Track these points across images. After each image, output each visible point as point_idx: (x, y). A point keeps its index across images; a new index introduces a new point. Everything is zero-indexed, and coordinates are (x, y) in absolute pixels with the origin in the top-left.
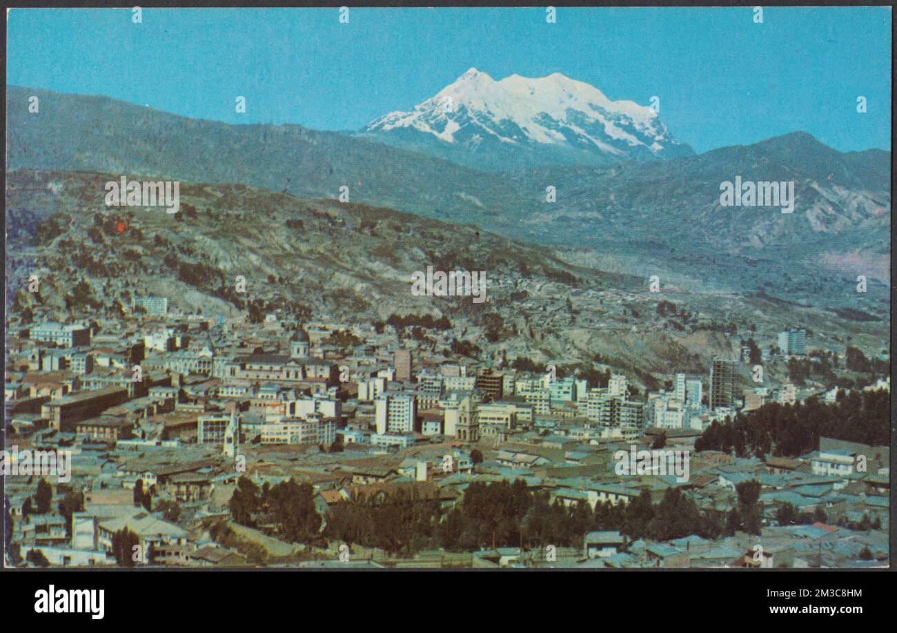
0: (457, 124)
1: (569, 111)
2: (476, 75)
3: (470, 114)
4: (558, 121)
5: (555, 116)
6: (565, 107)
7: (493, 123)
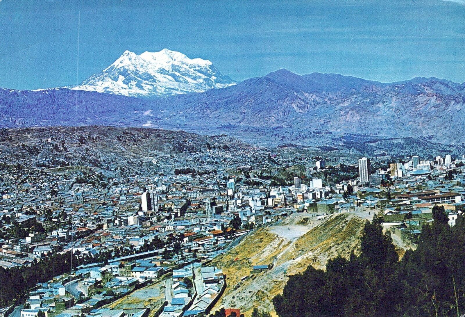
0: (123, 77)
1: (173, 65)
2: (129, 54)
3: (129, 72)
4: (168, 71)
5: (167, 69)
6: (170, 64)
7: (139, 75)
